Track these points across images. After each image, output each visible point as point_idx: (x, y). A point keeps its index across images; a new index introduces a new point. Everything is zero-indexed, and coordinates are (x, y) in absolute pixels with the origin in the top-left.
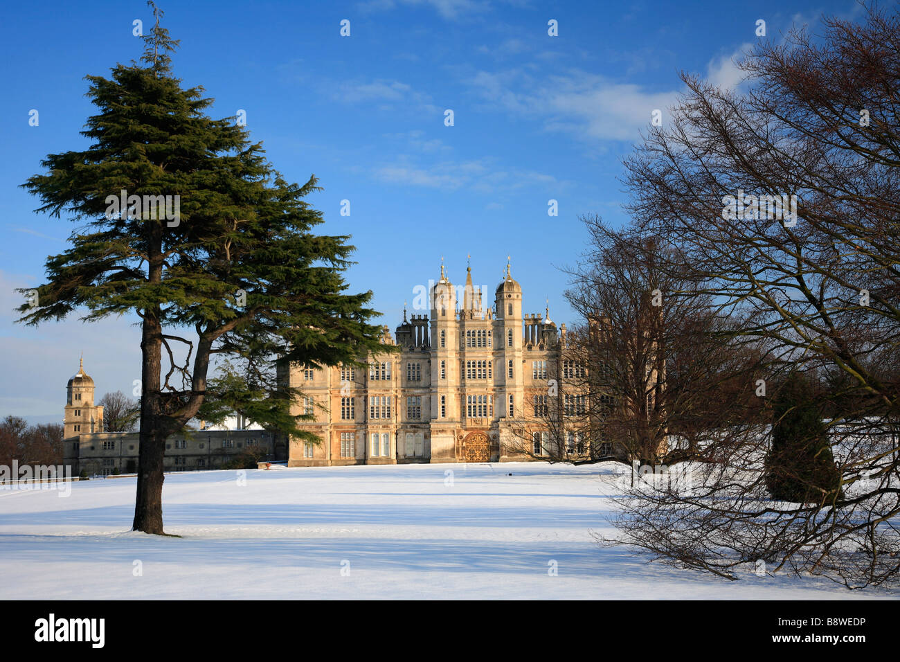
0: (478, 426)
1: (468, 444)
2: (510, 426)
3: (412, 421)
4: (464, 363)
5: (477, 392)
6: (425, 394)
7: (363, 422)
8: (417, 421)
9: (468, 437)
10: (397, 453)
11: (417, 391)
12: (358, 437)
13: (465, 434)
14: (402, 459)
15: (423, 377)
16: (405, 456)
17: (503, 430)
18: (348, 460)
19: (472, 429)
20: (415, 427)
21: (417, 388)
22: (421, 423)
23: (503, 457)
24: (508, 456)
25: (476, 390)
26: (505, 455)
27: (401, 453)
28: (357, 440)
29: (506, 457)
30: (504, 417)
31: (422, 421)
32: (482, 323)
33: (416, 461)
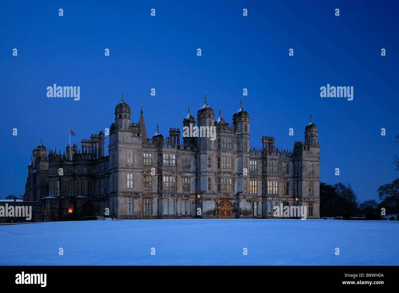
0: (227, 197)
1: (221, 208)
2: (245, 197)
3: (186, 193)
4: (219, 158)
5: (227, 176)
6: (193, 176)
7: (157, 192)
8: (188, 193)
9: (221, 203)
10: (177, 213)
11: (188, 175)
12: (154, 202)
13: (219, 202)
14: (180, 216)
15: (192, 166)
16: (181, 214)
17: (241, 200)
18: (148, 216)
19: (224, 199)
20: (187, 196)
21: (189, 172)
22: (191, 194)
23: (241, 216)
24: (244, 216)
25: (226, 175)
26: (242, 215)
27: (179, 213)
28: (153, 203)
29: (243, 216)
30: (242, 193)
31: (191, 193)
32: (230, 134)
33: (188, 217)
